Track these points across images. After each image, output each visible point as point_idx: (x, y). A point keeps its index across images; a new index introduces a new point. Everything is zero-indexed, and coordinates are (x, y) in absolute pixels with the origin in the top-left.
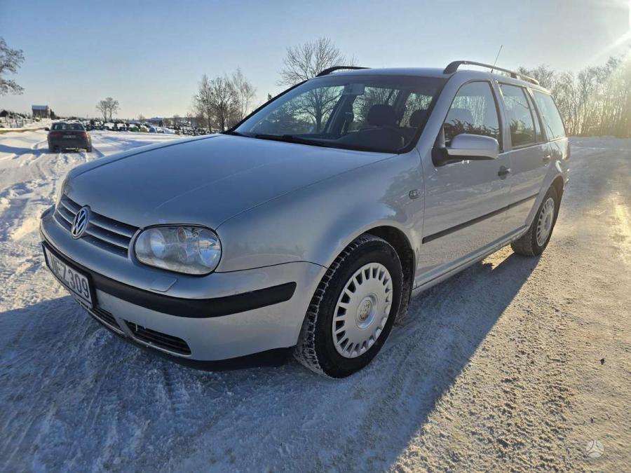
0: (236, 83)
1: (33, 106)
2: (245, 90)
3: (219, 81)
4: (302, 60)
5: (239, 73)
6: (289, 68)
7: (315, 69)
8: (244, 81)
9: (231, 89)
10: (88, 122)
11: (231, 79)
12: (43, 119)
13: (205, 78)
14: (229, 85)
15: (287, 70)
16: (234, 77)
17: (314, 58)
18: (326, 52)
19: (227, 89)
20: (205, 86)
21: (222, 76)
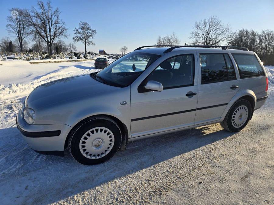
0: (172, 39)
1: (99, 50)
2: (175, 41)
3: (165, 38)
4: (202, 27)
5: (174, 34)
6: (195, 31)
7: (208, 30)
8: (175, 38)
9: (170, 41)
10: (116, 56)
11: (170, 37)
12: (101, 55)
13: (160, 37)
14: (169, 40)
15: (194, 32)
16: (171, 36)
17: (208, 26)
18: (214, 22)
19: (168, 41)
20: (159, 40)
21: (166, 36)
